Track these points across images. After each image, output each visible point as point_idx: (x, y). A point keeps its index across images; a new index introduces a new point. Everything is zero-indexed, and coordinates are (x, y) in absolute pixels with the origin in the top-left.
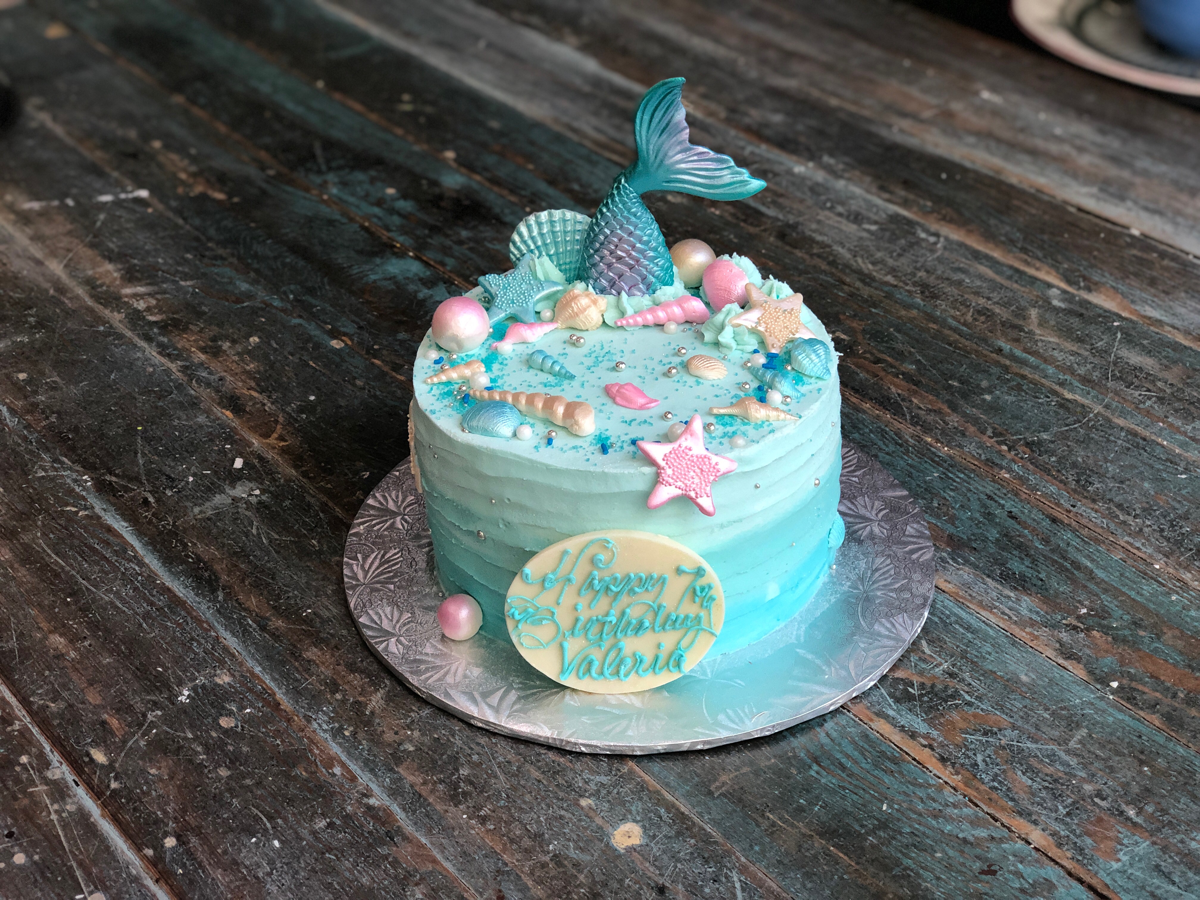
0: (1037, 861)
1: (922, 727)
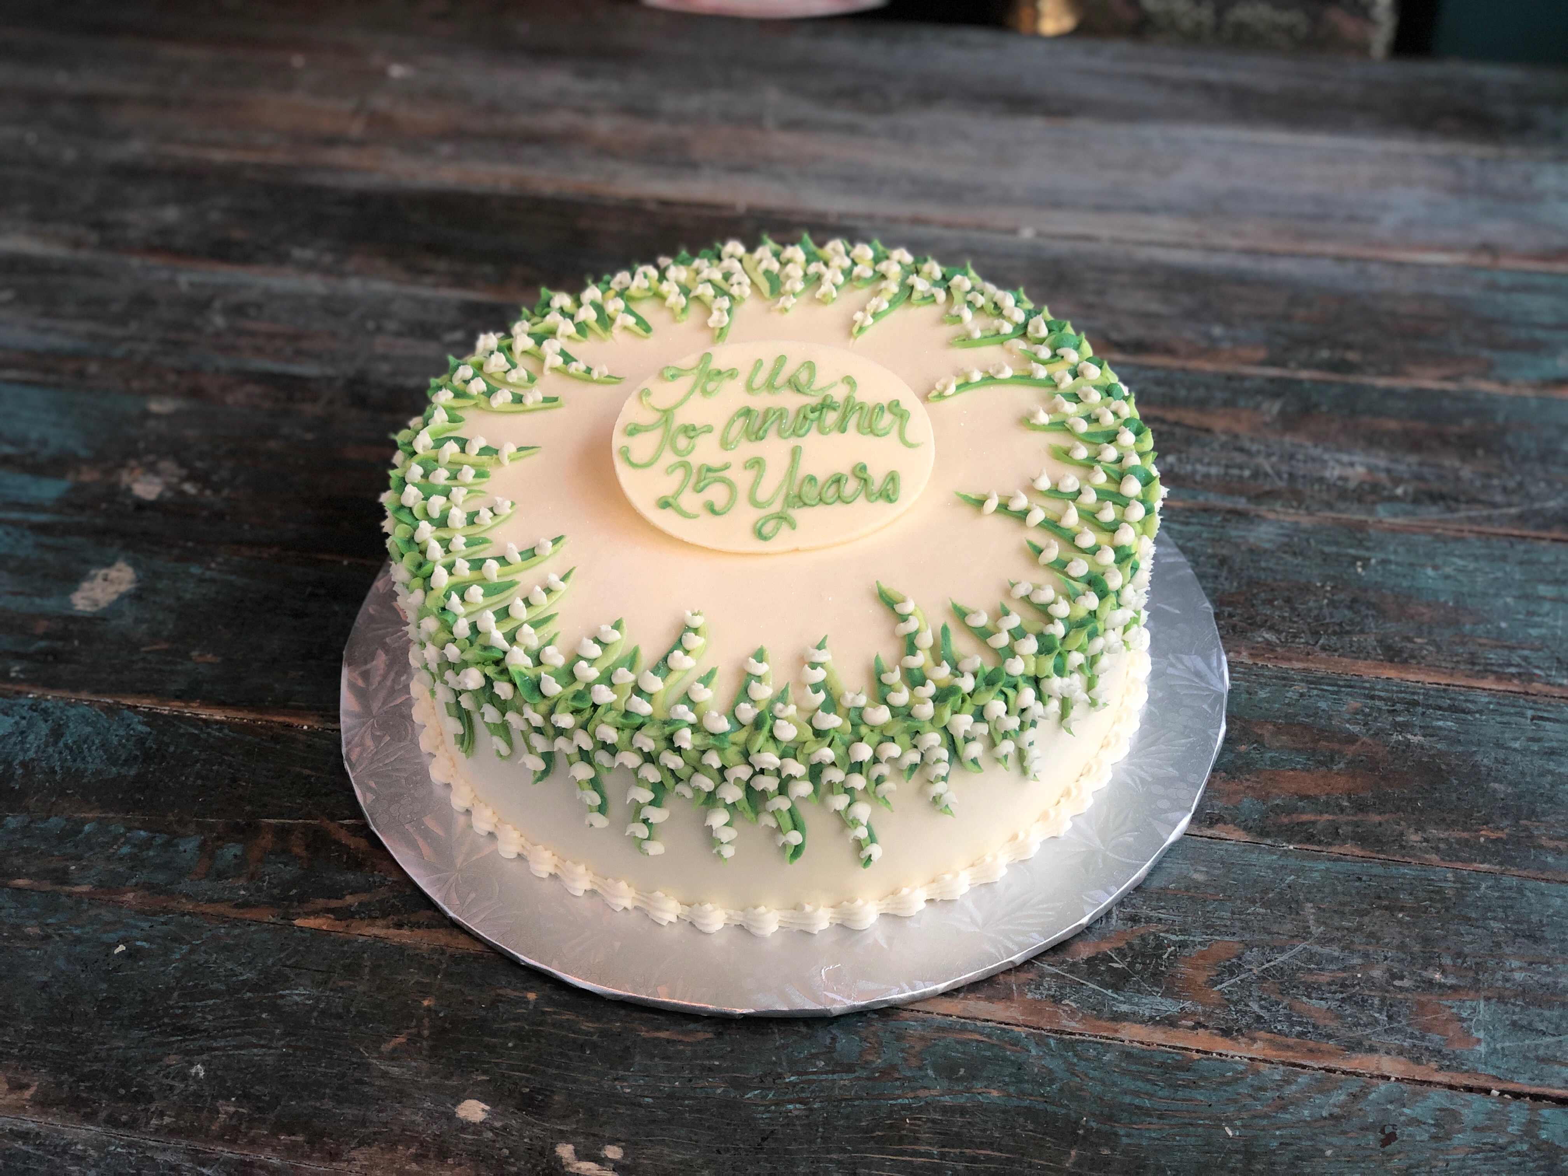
0: (1415, 1094)
1: (1170, 1007)
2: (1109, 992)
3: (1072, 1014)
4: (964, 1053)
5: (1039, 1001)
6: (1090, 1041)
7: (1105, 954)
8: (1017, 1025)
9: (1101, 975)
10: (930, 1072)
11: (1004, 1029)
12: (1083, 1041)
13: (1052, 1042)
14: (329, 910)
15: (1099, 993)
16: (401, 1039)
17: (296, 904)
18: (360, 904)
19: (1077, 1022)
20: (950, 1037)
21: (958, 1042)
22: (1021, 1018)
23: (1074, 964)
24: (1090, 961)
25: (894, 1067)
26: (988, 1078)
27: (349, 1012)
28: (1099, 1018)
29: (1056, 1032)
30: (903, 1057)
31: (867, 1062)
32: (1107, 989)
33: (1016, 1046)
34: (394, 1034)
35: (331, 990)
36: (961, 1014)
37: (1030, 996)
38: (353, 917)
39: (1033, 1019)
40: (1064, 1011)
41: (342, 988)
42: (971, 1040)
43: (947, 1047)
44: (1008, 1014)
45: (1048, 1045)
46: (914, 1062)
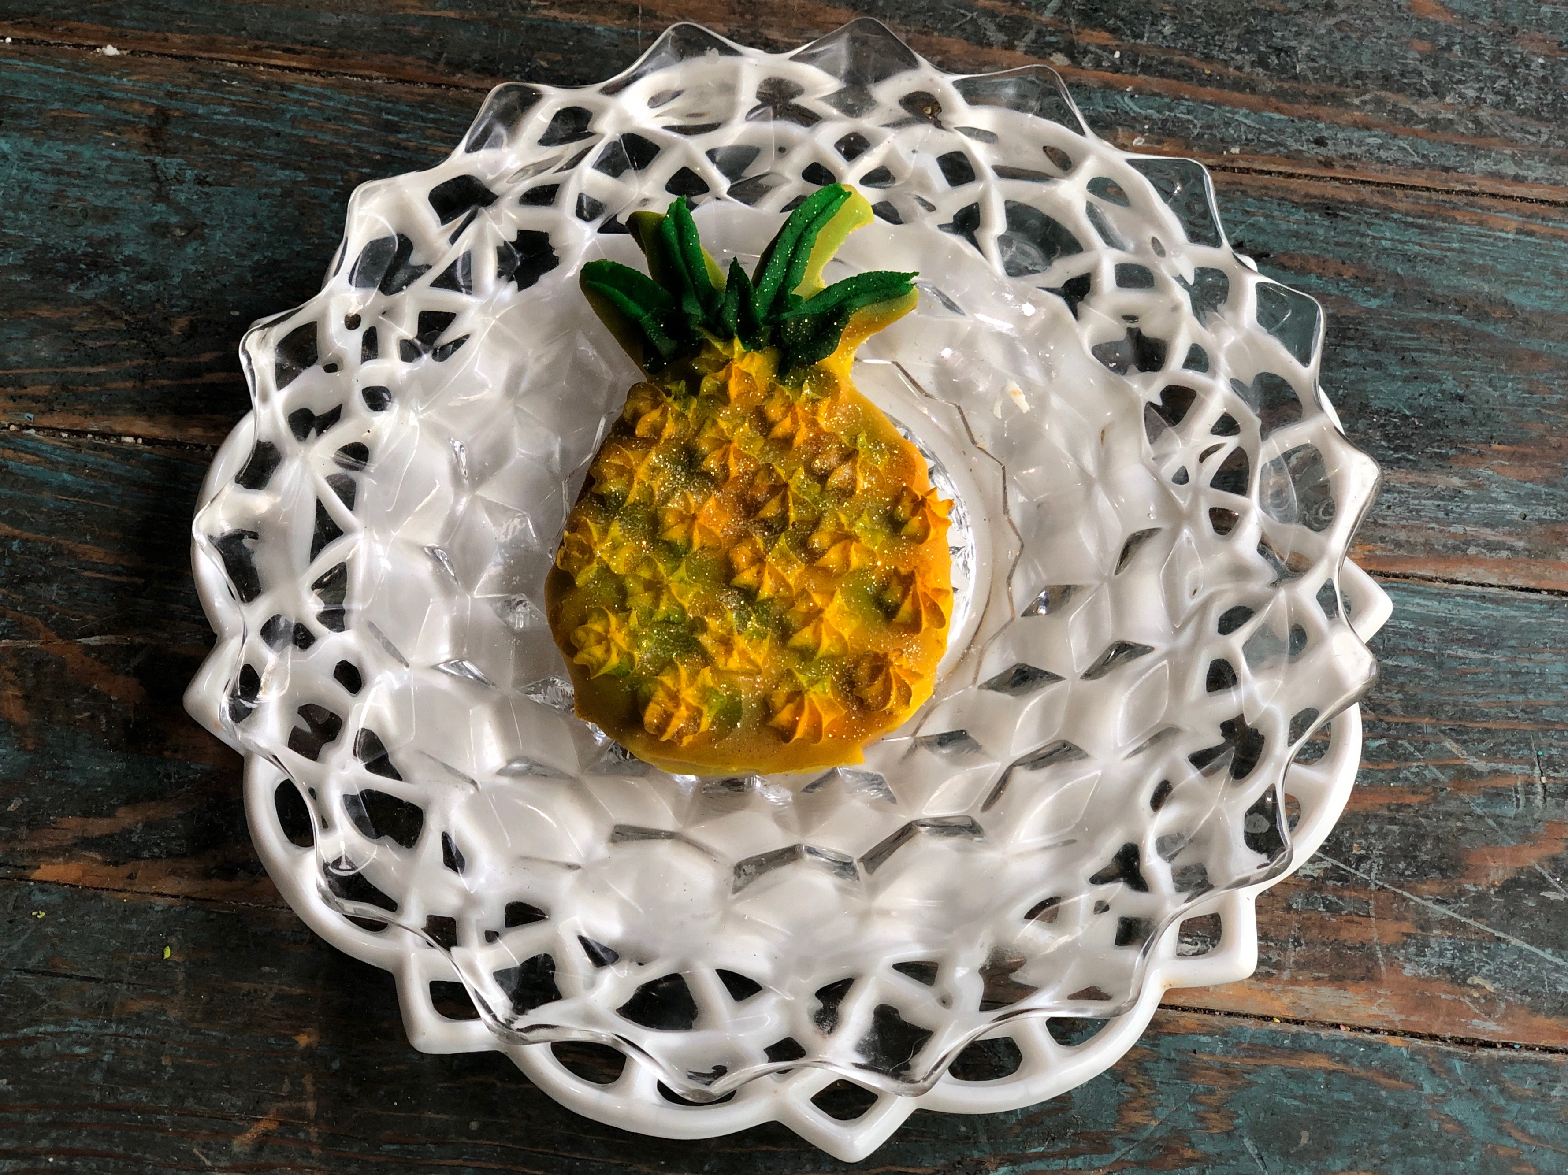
2: (1547, 954)
3: (1488, 1006)
4: (1304, 1099)
5: (1427, 980)
6: (1525, 1061)
7: (1531, 872)
8: (1393, 1033)
9: (1529, 918)
10: (1248, 1143)
11: (1369, 1044)
12: (1512, 1062)
13: (1458, 1066)
14: (88, 843)
15: (1529, 958)
16: (266, 1125)
17: (23, 831)
18: (149, 826)
19: (1498, 1021)
20: (1274, 1066)
21: (1291, 1076)
22: (1397, 1018)
23: (1481, 898)
24: (1507, 888)
25: (1181, 1135)
26: (1353, 1150)
27: (161, 1068)
28: (1535, 1010)
29: (1461, 1042)
30: (1195, 1114)
31: (1133, 1129)
32: (1542, 946)
33: (1396, 1077)
34: (254, 1112)
35: (120, 1021)
36: (1291, 1015)
37: (1409, 970)
38: (136, 857)
39: (1419, 1021)
40: (1475, 1001)
41: (139, 1015)
42: (1314, 1070)
43: (1272, 1087)
44: (1375, 1010)
45: (1450, 1070)
46: (1215, 1121)
